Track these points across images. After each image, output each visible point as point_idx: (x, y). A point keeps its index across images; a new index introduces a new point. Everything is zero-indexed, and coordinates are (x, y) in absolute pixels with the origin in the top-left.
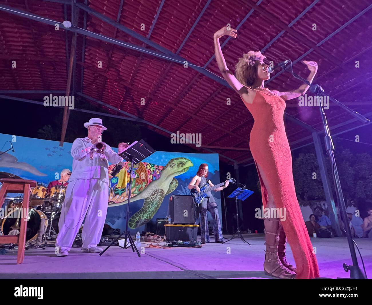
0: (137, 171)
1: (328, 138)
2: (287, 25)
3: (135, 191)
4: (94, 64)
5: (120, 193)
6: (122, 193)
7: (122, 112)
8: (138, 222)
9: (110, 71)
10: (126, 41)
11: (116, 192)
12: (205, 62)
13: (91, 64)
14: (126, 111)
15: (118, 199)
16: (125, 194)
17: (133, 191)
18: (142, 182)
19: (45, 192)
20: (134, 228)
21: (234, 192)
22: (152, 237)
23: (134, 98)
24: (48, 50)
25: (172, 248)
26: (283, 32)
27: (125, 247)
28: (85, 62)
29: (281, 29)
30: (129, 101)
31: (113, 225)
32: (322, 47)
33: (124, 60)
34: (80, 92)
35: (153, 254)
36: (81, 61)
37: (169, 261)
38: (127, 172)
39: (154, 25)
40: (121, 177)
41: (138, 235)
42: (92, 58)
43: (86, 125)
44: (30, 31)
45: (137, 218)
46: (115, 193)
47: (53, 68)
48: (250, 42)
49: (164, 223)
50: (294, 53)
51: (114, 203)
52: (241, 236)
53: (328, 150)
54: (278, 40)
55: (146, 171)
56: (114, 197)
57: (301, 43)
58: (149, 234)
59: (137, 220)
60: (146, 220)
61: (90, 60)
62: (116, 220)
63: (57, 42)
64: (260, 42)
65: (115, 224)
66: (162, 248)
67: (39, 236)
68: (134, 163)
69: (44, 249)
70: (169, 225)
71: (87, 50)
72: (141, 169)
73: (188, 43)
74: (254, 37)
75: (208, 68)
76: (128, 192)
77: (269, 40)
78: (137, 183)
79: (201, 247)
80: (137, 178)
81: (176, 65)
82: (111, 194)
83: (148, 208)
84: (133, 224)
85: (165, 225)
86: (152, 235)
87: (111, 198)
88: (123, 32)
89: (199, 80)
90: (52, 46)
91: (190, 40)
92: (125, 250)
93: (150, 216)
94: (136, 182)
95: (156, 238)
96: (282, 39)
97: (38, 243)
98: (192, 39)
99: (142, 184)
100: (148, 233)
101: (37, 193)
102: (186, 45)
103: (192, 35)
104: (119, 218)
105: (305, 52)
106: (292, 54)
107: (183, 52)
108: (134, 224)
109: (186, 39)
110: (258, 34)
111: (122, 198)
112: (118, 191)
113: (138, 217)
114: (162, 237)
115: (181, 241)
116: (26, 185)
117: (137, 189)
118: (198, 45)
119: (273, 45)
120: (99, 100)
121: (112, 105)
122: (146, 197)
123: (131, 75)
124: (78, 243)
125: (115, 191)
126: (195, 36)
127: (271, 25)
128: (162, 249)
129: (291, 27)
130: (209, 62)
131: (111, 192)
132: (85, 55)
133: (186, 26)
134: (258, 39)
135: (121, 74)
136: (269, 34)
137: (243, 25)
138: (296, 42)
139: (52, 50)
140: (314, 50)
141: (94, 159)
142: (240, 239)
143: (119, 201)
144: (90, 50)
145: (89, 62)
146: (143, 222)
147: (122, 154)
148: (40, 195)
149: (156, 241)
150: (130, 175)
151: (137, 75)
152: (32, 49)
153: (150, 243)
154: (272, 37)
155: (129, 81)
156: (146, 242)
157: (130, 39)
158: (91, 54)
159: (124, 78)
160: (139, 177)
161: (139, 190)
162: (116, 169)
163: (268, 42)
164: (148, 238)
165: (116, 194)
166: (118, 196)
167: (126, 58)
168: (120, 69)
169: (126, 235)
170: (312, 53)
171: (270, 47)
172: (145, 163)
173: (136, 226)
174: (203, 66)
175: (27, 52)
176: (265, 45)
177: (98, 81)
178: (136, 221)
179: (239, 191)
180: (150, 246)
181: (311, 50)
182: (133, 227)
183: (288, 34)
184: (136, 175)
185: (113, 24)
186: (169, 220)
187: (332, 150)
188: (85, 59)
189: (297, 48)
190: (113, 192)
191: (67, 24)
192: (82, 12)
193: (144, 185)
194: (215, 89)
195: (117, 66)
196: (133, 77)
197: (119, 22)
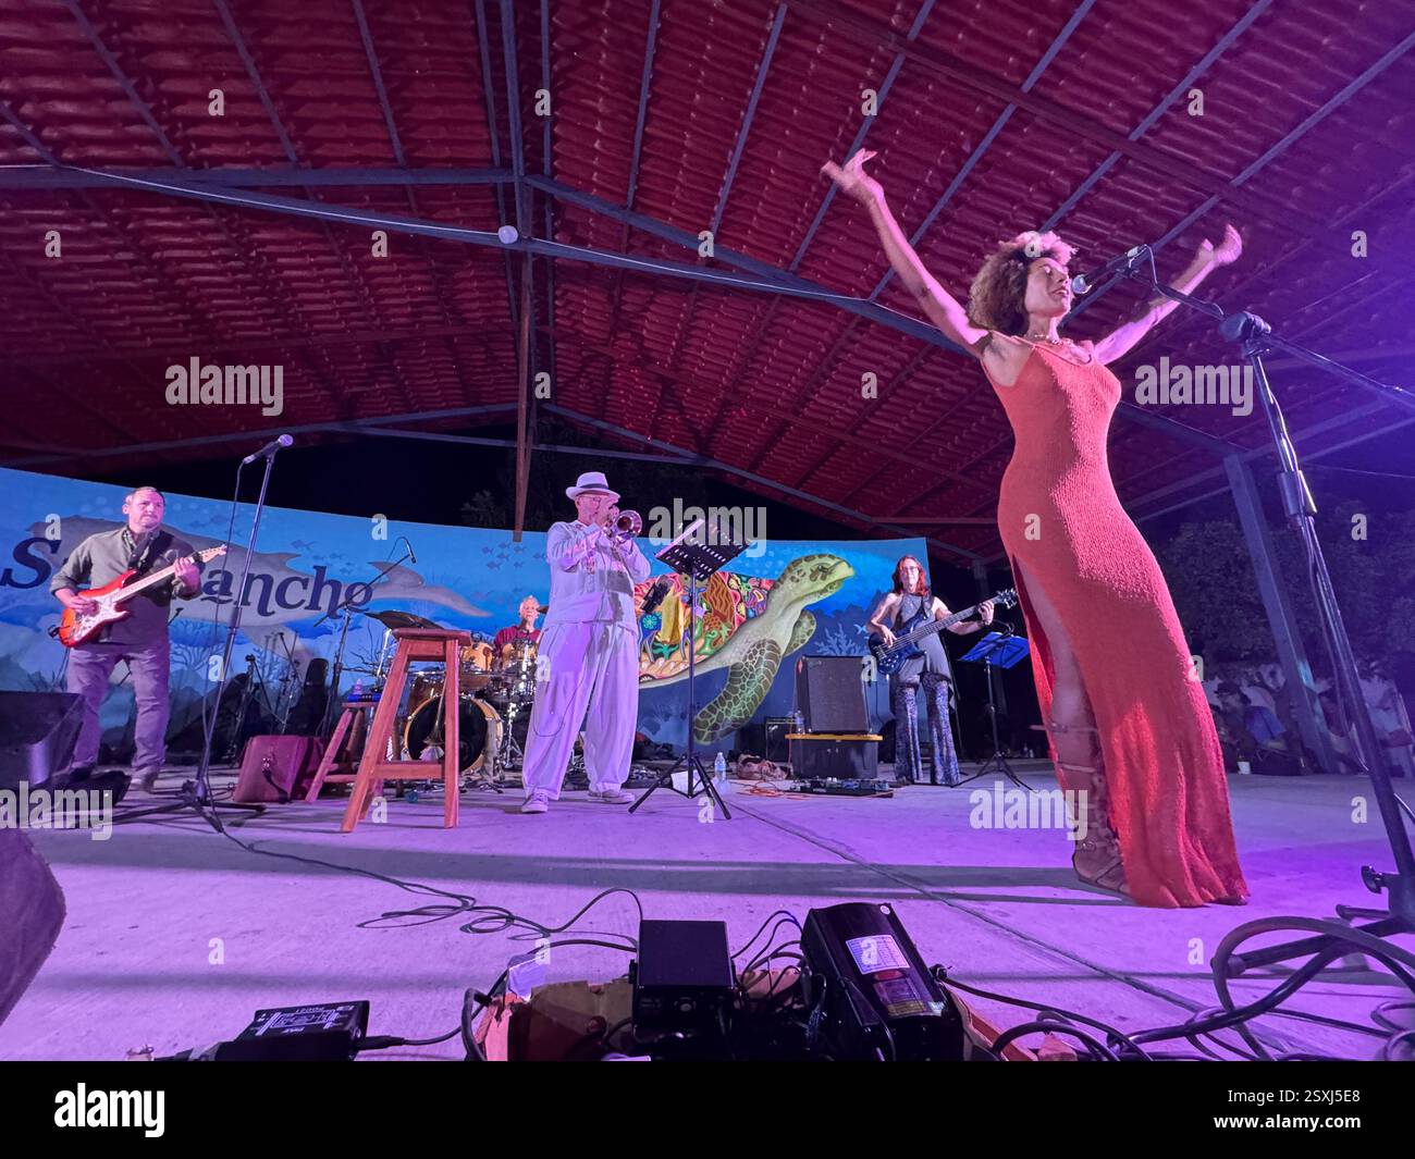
0: (705, 595)
1: (1293, 476)
2: (1126, 136)
3: (704, 646)
4: (577, 326)
5: (666, 653)
6: (671, 654)
7: (657, 443)
8: (715, 727)
9: (620, 339)
10: (654, 256)
11: (656, 652)
12: (873, 283)
13: (571, 327)
14: (665, 441)
15: (664, 667)
16: (677, 656)
17: (700, 647)
18: (719, 624)
19: (491, 657)
20: (708, 743)
21: (980, 644)
22: (755, 767)
23: (685, 404)
24: (468, 306)
25: (811, 798)
26: (1114, 157)
27: (691, 794)
28: (556, 324)
29: (1105, 152)
30: (670, 414)
31: (654, 733)
32: (1251, 188)
33: (652, 308)
35: (765, 814)
36: (548, 324)
37: (806, 834)
38: (683, 601)
39: (723, 200)
40: (668, 616)
41: (721, 763)
42: (573, 313)
43: (570, 492)
44: (424, 266)
45: (715, 716)
46: (654, 654)
47: (483, 349)
48: (1009, 205)
49: (785, 729)
50: (1152, 220)
51: (654, 679)
52: (1007, 766)
53: (1295, 515)
54: (1098, 186)
55: (727, 593)
56: (652, 663)
57: (1176, 184)
58: (748, 760)
59: (715, 721)
60: (736, 720)
61: (568, 318)
62: (659, 720)
63: (488, 284)
64: (1037, 201)
65: (659, 732)
66: (785, 795)
67: (486, 760)
68: (697, 578)
69: (500, 792)
70: (798, 736)
71: (558, 293)
72: (715, 590)
73: (820, 238)
74: (1020, 189)
75: (881, 298)
76: (687, 650)
77: (1068, 191)
78: (707, 628)
79: (890, 796)
81: (791, 302)
82: (644, 657)
83: (740, 691)
84: (705, 732)
85: (787, 736)
86: (757, 761)
87: (645, 665)
88: (645, 233)
89: (858, 337)
90: (477, 294)
91: (826, 227)
92: (690, 800)
93: (746, 712)
94: (705, 625)
95: (766, 768)
96: (1110, 182)
97: (486, 776)
98: (829, 223)
99: (721, 629)
100: (743, 757)
101: (473, 658)
102: (817, 242)
103: (831, 213)
104: (667, 716)
105: (1191, 209)
106: (1144, 222)
107: (808, 264)
108: (707, 732)
109: (814, 228)
110: (1030, 178)
111: (672, 665)
112: (659, 647)
113: (715, 713)
114: (782, 768)
115: (835, 780)
116: (449, 642)
117: (709, 641)
118: (849, 238)
119: (1080, 206)
120: (596, 418)
121: (629, 429)
122: (732, 662)
123: (674, 344)
124: (576, 779)
125: (654, 647)
126: (839, 215)
127: (1072, 144)
128: (784, 799)
129: (1141, 141)
130: (884, 282)
131: (645, 650)
132: (556, 307)
133: (814, 189)
134: (1030, 194)
135: (646, 344)
136: (1066, 173)
137: (981, 160)
138: (1159, 183)
139: (478, 304)
140: (1223, 201)
141: (597, 575)
142: (1004, 775)
143: (666, 673)
144: (566, 292)
145: (567, 322)
146: (730, 726)
147: (666, 555)
148: (481, 663)
149: (767, 778)
150: (689, 610)
151: (688, 342)
152: (433, 309)
153: (753, 783)
154: (1078, 180)
155: (669, 360)
156: (741, 778)
157: (663, 250)
158: (569, 302)
159: (654, 355)
160: (710, 612)
161: (715, 645)
162: (654, 594)
163: (1065, 199)
164: (746, 769)
165: (656, 657)
166: (661, 661)
167: (656, 300)
168: (644, 332)
169: (691, 761)
170: (1213, 210)
171: (1072, 213)
172: (725, 575)
173: (712, 736)
174: (866, 295)
175: (425, 318)
176: (1056, 208)
177: (589, 370)
178: (710, 724)
179: (993, 641)
180: (752, 791)
181: (1214, 200)
182: (706, 740)
183: (1130, 162)
184: (704, 605)
185: (617, 215)
186: (799, 721)
187: (1308, 513)
188: (556, 316)
189: (1166, 203)
190: (649, 650)
191: (507, 235)
192: (540, 197)
193: (725, 631)
194: (906, 356)
195: (636, 325)
196: (678, 348)
197: (633, 209)
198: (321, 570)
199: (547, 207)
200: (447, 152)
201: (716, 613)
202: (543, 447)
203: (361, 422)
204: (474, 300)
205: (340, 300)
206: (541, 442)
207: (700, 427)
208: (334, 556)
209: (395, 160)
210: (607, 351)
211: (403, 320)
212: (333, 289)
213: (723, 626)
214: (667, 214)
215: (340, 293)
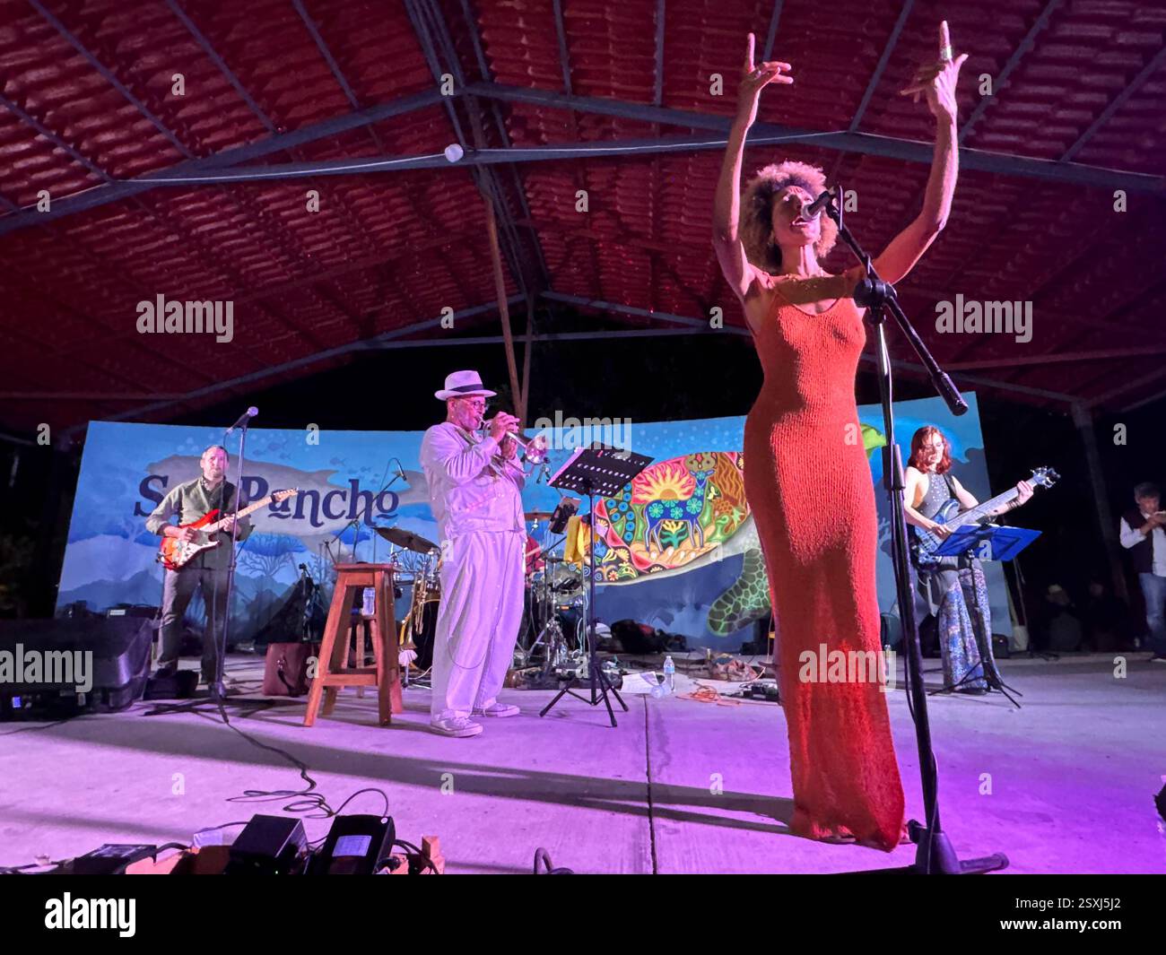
0: (712, 479)
3: (714, 534)
4: (554, 214)
5: (675, 542)
6: (680, 542)
7: (664, 316)
8: (732, 617)
9: (596, 219)
10: (604, 138)
11: (665, 541)
12: (851, 112)
13: (548, 216)
14: (669, 311)
15: (673, 557)
16: (688, 544)
17: (710, 534)
18: (730, 508)
20: (726, 634)
23: (679, 273)
24: (448, 215)
28: (533, 216)
30: (668, 284)
31: (668, 624)
33: (618, 183)
34: (547, 290)
36: (525, 217)
39: (660, 63)
42: (546, 202)
44: (399, 189)
45: (730, 606)
46: (662, 544)
47: (471, 253)
51: (664, 568)
55: (737, 475)
56: (661, 553)
59: (731, 612)
60: (754, 610)
61: (542, 207)
62: (673, 611)
63: (461, 191)
65: (672, 623)
71: (527, 186)
72: (724, 472)
75: (866, 126)
76: (697, 537)
78: (717, 513)
80: (715, 497)
81: (766, 150)
82: (653, 547)
83: (757, 579)
84: (721, 623)
87: (654, 556)
88: (589, 113)
89: (850, 172)
90: (453, 203)
93: (764, 601)
94: (715, 510)
95: (732, 667)
99: (732, 514)
104: (681, 606)
108: (724, 623)
111: (682, 554)
112: (668, 536)
113: (732, 603)
114: (753, 668)
117: (719, 527)
120: (594, 299)
121: (631, 305)
122: (747, 549)
123: (651, 214)
125: (662, 537)
130: (862, 109)
131: (653, 540)
132: (528, 200)
135: (623, 219)
139: (455, 213)
143: (675, 563)
144: (533, 184)
145: (542, 212)
146: (748, 617)
149: (734, 678)
151: (665, 210)
152: (415, 226)
155: (650, 231)
157: (614, 125)
158: (538, 193)
159: (635, 228)
160: (720, 496)
161: (727, 530)
162: (561, 515)
165: (665, 546)
166: (670, 551)
167: (620, 175)
168: (618, 208)
172: (732, 454)
173: (729, 628)
175: (412, 235)
177: (576, 253)
178: (726, 614)
182: (722, 631)
184: (713, 489)
185: (559, 102)
188: (531, 208)
190: (657, 539)
191: (454, 153)
192: (484, 103)
193: (737, 515)
194: (914, 183)
195: (607, 204)
196: (655, 218)
197: (574, 92)
198: (355, 483)
199: (495, 109)
200: (393, 84)
201: (727, 497)
202: (544, 337)
203: (380, 338)
204: (452, 209)
205: (337, 236)
206: (541, 333)
207: (701, 293)
208: (363, 470)
209: (350, 106)
210: (589, 234)
211: (393, 242)
212: (330, 227)
213: (735, 510)
214: (607, 90)
215: (335, 231)
